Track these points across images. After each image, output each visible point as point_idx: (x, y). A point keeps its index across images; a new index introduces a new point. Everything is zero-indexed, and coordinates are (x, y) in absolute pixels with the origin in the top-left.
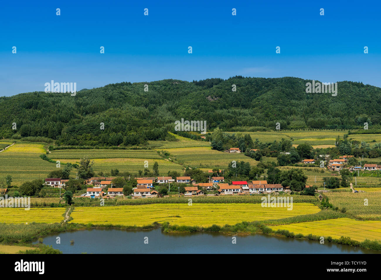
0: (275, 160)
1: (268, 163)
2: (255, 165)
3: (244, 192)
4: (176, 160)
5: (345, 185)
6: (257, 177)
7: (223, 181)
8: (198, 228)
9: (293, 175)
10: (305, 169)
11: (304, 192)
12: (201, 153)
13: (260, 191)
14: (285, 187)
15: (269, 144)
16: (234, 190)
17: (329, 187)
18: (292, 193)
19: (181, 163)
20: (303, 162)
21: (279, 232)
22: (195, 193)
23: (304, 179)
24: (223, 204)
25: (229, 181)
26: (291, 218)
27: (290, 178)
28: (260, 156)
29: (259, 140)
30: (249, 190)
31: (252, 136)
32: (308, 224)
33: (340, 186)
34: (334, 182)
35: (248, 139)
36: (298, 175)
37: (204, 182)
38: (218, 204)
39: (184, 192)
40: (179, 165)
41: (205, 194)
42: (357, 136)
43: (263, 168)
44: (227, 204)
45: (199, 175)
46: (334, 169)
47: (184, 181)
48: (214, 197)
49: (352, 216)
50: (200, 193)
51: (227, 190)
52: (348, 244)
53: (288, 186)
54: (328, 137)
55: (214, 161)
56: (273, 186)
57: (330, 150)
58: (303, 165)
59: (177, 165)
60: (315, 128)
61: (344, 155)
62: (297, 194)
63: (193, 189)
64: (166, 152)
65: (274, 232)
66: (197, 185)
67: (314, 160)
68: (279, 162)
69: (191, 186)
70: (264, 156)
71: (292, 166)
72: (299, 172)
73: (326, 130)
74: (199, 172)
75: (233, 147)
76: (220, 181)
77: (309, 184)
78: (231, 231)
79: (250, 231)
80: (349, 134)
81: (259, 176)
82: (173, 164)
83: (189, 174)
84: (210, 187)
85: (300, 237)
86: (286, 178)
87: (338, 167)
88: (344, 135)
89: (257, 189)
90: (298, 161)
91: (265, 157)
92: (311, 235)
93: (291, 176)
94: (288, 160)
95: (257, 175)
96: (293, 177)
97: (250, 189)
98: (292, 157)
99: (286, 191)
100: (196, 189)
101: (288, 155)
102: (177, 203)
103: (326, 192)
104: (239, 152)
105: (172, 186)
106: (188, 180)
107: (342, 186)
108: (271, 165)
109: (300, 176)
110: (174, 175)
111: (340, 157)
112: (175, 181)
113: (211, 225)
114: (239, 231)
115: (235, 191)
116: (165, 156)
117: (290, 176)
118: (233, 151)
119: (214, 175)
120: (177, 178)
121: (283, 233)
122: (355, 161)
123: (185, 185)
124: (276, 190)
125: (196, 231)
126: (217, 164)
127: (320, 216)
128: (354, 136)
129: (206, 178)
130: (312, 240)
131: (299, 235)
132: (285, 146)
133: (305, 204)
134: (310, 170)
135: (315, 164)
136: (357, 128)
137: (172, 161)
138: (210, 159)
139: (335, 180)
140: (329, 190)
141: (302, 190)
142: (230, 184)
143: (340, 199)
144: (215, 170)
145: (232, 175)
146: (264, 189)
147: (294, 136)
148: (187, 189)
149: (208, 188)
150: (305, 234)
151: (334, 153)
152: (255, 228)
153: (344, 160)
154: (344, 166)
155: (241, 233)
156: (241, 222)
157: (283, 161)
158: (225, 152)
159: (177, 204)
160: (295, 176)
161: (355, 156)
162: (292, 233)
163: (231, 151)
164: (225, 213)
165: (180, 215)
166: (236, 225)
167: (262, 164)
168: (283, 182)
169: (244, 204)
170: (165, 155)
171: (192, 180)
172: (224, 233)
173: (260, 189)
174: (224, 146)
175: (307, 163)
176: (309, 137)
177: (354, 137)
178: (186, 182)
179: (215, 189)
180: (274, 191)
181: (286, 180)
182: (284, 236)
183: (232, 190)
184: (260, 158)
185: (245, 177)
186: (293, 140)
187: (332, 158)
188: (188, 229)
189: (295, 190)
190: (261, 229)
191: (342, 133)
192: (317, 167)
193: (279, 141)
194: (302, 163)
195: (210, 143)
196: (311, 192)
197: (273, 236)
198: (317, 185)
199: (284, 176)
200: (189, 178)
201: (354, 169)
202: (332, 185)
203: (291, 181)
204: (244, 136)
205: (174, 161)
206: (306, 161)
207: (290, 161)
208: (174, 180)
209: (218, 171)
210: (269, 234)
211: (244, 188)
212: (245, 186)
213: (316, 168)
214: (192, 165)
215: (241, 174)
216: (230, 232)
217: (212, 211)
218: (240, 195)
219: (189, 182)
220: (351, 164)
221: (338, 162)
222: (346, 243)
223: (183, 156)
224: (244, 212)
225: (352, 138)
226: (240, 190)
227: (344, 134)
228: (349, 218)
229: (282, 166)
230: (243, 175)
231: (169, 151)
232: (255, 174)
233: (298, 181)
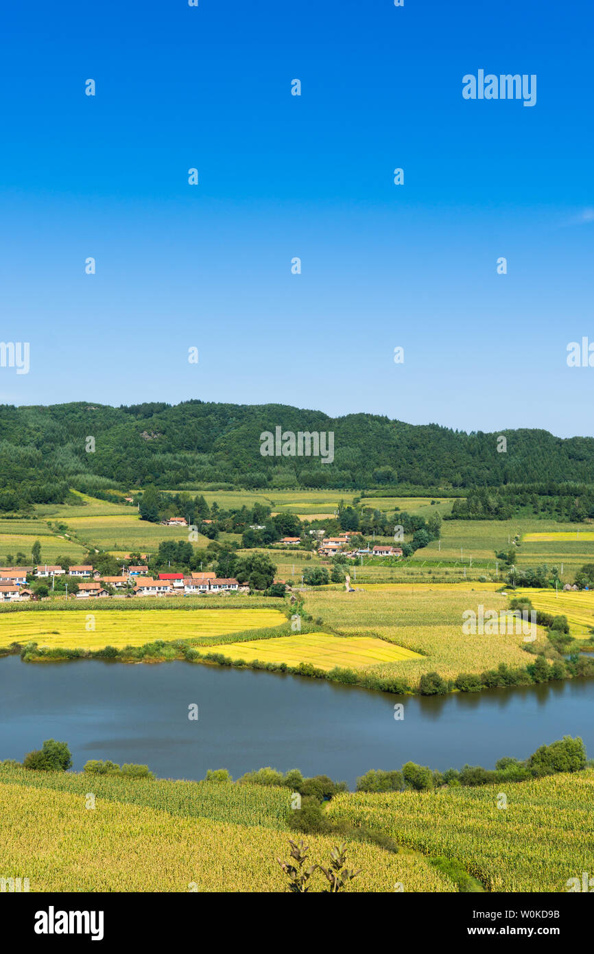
0: (238, 538)
1: (225, 543)
2: (205, 546)
3: (174, 593)
4: (76, 537)
5: (337, 579)
6: (201, 567)
7: (147, 572)
8: (82, 652)
9: (253, 565)
10: (283, 554)
11: (269, 590)
12: (121, 526)
13: (201, 589)
14: (241, 582)
15: (234, 512)
16: (159, 588)
17: (312, 583)
18: (250, 594)
19: (84, 543)
20: (283, 542)
21: (209, 657)
22: (96, 592)
23: (271, 571)
24: (137, 611)
25: (157, 573)
26: (235, 634)
27: (250, 568)
28: (215, 532)
29: (218, 504)
30: (184, 587)
31: (207, 499)
32: (260, 644)
33: (329, 581)
34: (321, 574)
35: (200, 503)
36: (263, 563)
37: (114, 575)
38: (128, 612)
39: (77, 591)
40: (80, 546)
41: (110, 595)
42: (375, 500)
43: (216, 551)
44: (143, 612)
45: (107, 562)
46: (327, 554)
47: (81, 573)
48: (125, 599)
49: (331, 630)
50: (102, 593)
51: (148, 589)
52: (309, 675)
53: (247, 581)
54: (329, 501)
55: (139, 539)
56: (222, 581)
57: (327, 524)
58: (281, 547)
59: (76, 546)
60: (310, 486)
61: (348, 531)
62: (258, 594)
63: (92, 586)
64: (63, 524)
65: (201, 657)
66: (101, 579)
67: (299, 539)
68: (244, 542)
69: (91, 582)
70: (222, 530)
71: (264, 548)
72: (264, 560)
73: (327, 490)
74: (106, 558)
75: (176, 516)
76: (142, 573)
77: (279, 579)
78: (134, 656)
79: (165, 655)
80: (363, 497)
81: (205, 565)
82: (70, 544)
83: (91, 562)
84: (122, 582)
85: (240, 665)
86: (242, 568)
87: (334, 550)
88: (355, 499)
89: (197, 587)
90: (274, 539)
91: (224, 533)
92: (257, 660)
93: (251, 566)
94: (258, 539)
95: (201, 563)
96: (254, 567)
97: (186, 587)
98: (266, 533)
99: (243, 589)
100: (98, 586)
101: (260, 531)
102: (61, 609)
103: (306, 592)
104: (184, 524)
105: (59, 581)
106: (88, 572)
107: (333, 581)
108: (231, 546)
109: (265, 564)
110: (66, 564)
111: (340, 534)
112: (67, 573)
113: (103, 647)
114: (147, 656)
115: (162, 590)
116: (60, 531)
117: (249, 566)
118: (174, 523)
119: (132, 563)
120: (70, 568)
121: (215, 658)
122: (362, 540)
123: (80, 581)
124: (228, 588)
125: (78, 656)
126: (142, 545)
127: (280, 631)
128: (370, 500)
129: (117, 568)
130: (258, 668)
131: (239, 661)
132: (258, 515)
133: (267, 610)
134: (290, 555)
135: (301, 545)
136: (375, 488)
137: (70, 539)
138: (134, 536)
139: (321, 572)
140: (311, 587)
141: (267, 588)
142: (155, 579)
143: (321, 603)
144: (134, 555)
145: (161, 564)
146: (208, 587)
147: (276, 499)
148: (81, 586)
149: (120, 584)
150: (248, 659)
151: (331, 529)
152: (173, 651)
153: (344, 539)
154: (343, 550)
155: (150, 659)
156: (153, 641)
157: (250, 541)
158: (162, 525)
159: (60, 612)
160: (258, 566)
161: (363, 534)
162: (229, 659)
163: (171, 523)
164: (134, 626)
165: (59, 631)
166: (144, 647)
167: (216, 545)
168: (239, 575)
169: (170, 611)
170: (60, 528)
171: (96, 570)
172: (123, 659)
173: (201, 587)
174: (160, 514)
175: (288, 543)
176: (299, 502)
177: (368, 502)
178: (85, 574)
179: (129, 587)
180: (223, 589)
181: (243, 573)
182: (217, 663)
183: (157, 588)
184: (215, 535)
185: (183, 566)
186: (274, 506)
187: (327, 536)
188: (64, 653)
189: (257, 588)
190: (183, 652)
191: (351, 496)
192: (301, 550)
193: (250, 507)
194: (281, 543)
195: (138, 509)
196: (280, 592)
197: (199, 663)
198: (294, 579)
199: (240, 565)
200: (90, 568)
201: (358, 554)
202: (316, 580)
203: (251, 574)
204: (193, 498)
205: (73, 539)
206: (288, 540)
207: (261, 540)
208: (64, 572)
209: (139, 556)
210: (195, 660)
211: (176, 584)
212: (180, 582)
213: (299, 551)
214: (101, 546)
215: (177, 560)
216: (132, 658)
217: (115, 624)
218: (168, 596)
219: (89, 575)
220: (355, 545)
221: (337, 542)
222: (306, 672)
223: (88, 531)
224: (166, 625)
225: (366, 503)
226: (169, 588)
227: (355, 496)
228: (325, 632)
229: (249, 548)
230: (181, 563)
231: (68, 522)
232: (199, 561)
233: (262, 573)
